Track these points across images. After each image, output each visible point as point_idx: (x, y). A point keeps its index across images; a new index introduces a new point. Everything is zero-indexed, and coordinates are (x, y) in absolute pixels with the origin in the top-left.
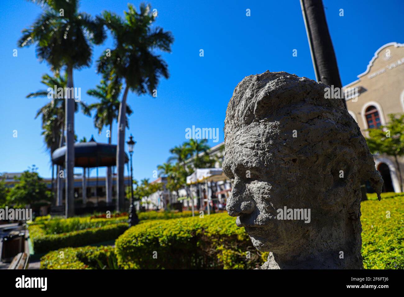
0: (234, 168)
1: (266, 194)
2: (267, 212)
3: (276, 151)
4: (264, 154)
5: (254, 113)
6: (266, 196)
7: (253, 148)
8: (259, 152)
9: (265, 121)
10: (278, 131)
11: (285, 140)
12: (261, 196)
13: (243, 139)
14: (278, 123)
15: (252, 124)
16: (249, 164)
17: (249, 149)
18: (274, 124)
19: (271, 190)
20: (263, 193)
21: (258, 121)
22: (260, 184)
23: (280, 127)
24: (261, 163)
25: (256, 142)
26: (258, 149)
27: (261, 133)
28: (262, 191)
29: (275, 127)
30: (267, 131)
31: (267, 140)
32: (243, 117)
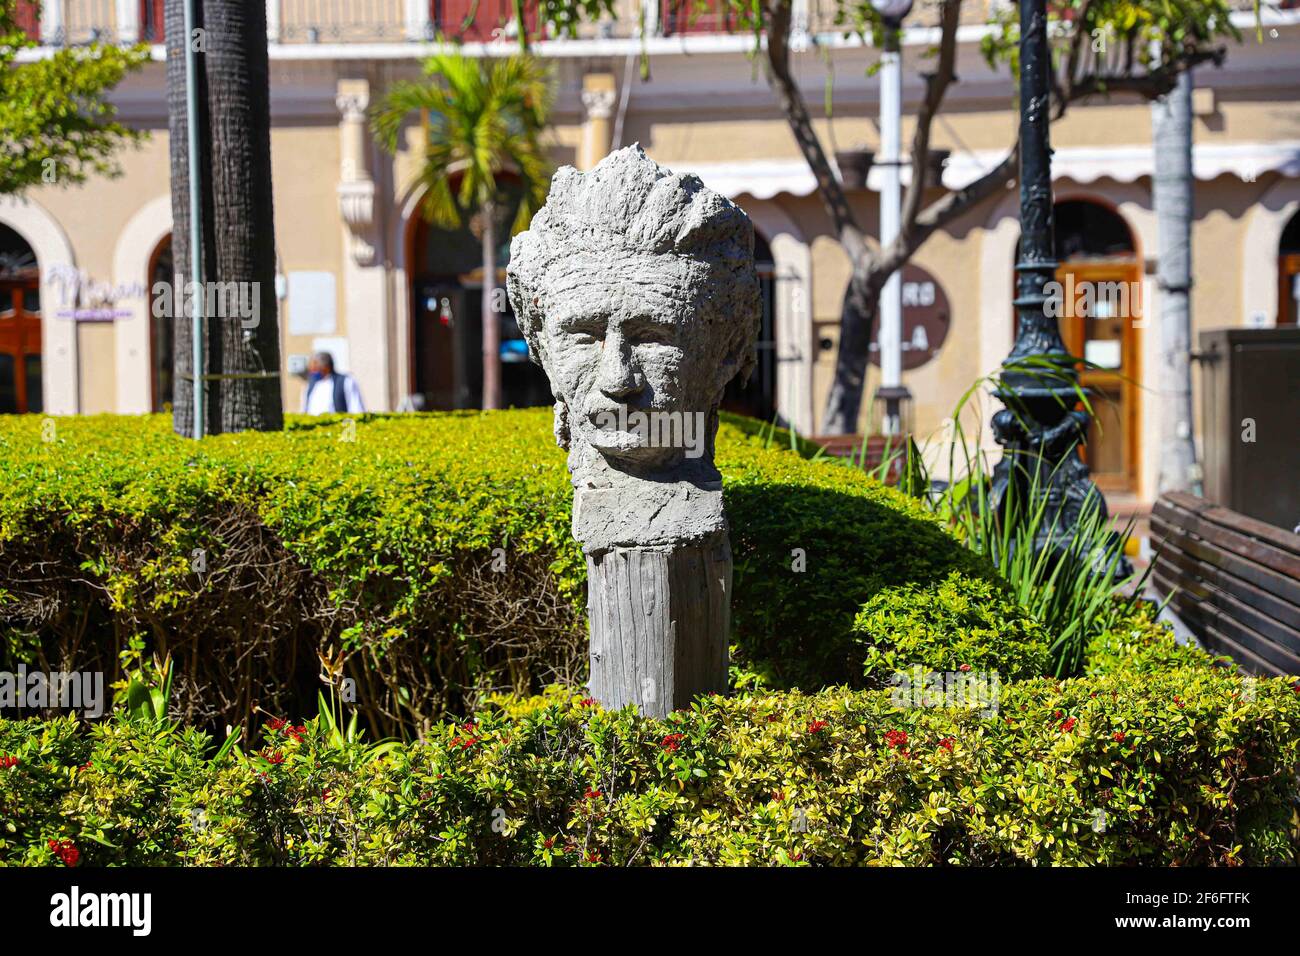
0: (622, 318)
1: (673, 364)
2: (664, 391)
3: (699, 306)
4: (684, 306)
5: (677, 241)
6: (673, 368)
7: (668, 295)
8: (677, 302)
9: (688, 258)
10: (704, 277)
11: (710, 291)
12: (664, 367)
13: (646, 275)
14: (708, 265)
15: (667, 256)
16: (662, 319)
17: (659, 295)
18: (702, 265)
19: (682, 360)
20: (667, 363)
21: (676, 254)
22: (664, 349)
23: (711, 272)
24: (678, 318)
25: (675, 287)
26: (675, 298)
27: (684, 274)
28: (667, 359)
29: (703, 270)
30: (691, 274)
31: (691, 287)
32: (653, 240)
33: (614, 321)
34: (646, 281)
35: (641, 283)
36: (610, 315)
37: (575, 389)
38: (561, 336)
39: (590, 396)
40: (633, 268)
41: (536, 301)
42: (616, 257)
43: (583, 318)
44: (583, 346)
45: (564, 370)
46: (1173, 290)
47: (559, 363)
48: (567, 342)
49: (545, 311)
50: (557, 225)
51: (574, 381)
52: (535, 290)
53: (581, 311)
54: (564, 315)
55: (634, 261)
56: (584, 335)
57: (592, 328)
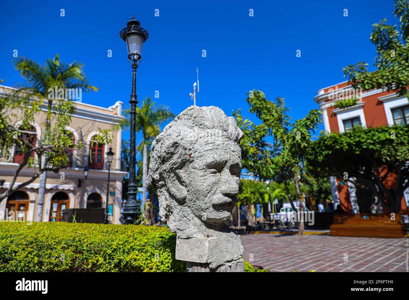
33: (228, 165)
34: (235, 151)
35: (233, 151)
36: (228, 162)
37: (208, 193)
38: (204, 170)
39: (215, 197)
40: (230, 145)
41: (191, 154)
42: (225, 140)
43: (219, 162)
44: (213, 174)
45: (205, 185)
46: (41, 204)
47: (203, 181)
48: (206, 173)
49: (195, 159)
50: (201, 125)
51: (209, 189)
52: (190, 150)
53: (219, 159)
54: (210, 160)
55: (229, 142)
56: (215, 170)
57: (218, 167)
